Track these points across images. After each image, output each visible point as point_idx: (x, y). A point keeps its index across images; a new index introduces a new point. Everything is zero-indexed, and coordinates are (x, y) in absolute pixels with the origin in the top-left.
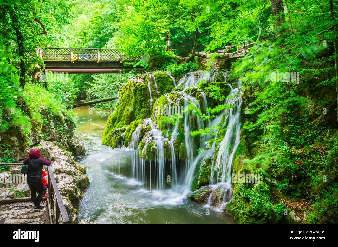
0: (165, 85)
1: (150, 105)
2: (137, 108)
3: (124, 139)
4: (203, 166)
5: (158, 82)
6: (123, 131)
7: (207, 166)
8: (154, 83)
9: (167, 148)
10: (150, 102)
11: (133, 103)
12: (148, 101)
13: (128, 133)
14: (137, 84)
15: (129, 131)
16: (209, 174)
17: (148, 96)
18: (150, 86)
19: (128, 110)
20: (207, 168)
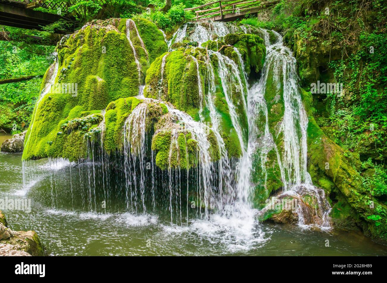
0: (154, 40)
1: (137, 71)
2: (114, 78)
3: (105, 136)
4: (266, 164)
5: (142, 32)
6: (96, 122)
7: (272, 162)
8: (135, 35)
9: (212, 139)
10: (136, 66)
11: (103, 68)
12: (133, 64)
13: (113, 123)
14: (108, 32)
15: (112, 119)
16: (278, 174)
17: (131, 55)
18: (131, 39)
19: (94, 81)
20: (273, 166)
